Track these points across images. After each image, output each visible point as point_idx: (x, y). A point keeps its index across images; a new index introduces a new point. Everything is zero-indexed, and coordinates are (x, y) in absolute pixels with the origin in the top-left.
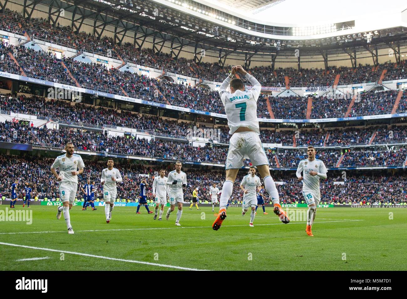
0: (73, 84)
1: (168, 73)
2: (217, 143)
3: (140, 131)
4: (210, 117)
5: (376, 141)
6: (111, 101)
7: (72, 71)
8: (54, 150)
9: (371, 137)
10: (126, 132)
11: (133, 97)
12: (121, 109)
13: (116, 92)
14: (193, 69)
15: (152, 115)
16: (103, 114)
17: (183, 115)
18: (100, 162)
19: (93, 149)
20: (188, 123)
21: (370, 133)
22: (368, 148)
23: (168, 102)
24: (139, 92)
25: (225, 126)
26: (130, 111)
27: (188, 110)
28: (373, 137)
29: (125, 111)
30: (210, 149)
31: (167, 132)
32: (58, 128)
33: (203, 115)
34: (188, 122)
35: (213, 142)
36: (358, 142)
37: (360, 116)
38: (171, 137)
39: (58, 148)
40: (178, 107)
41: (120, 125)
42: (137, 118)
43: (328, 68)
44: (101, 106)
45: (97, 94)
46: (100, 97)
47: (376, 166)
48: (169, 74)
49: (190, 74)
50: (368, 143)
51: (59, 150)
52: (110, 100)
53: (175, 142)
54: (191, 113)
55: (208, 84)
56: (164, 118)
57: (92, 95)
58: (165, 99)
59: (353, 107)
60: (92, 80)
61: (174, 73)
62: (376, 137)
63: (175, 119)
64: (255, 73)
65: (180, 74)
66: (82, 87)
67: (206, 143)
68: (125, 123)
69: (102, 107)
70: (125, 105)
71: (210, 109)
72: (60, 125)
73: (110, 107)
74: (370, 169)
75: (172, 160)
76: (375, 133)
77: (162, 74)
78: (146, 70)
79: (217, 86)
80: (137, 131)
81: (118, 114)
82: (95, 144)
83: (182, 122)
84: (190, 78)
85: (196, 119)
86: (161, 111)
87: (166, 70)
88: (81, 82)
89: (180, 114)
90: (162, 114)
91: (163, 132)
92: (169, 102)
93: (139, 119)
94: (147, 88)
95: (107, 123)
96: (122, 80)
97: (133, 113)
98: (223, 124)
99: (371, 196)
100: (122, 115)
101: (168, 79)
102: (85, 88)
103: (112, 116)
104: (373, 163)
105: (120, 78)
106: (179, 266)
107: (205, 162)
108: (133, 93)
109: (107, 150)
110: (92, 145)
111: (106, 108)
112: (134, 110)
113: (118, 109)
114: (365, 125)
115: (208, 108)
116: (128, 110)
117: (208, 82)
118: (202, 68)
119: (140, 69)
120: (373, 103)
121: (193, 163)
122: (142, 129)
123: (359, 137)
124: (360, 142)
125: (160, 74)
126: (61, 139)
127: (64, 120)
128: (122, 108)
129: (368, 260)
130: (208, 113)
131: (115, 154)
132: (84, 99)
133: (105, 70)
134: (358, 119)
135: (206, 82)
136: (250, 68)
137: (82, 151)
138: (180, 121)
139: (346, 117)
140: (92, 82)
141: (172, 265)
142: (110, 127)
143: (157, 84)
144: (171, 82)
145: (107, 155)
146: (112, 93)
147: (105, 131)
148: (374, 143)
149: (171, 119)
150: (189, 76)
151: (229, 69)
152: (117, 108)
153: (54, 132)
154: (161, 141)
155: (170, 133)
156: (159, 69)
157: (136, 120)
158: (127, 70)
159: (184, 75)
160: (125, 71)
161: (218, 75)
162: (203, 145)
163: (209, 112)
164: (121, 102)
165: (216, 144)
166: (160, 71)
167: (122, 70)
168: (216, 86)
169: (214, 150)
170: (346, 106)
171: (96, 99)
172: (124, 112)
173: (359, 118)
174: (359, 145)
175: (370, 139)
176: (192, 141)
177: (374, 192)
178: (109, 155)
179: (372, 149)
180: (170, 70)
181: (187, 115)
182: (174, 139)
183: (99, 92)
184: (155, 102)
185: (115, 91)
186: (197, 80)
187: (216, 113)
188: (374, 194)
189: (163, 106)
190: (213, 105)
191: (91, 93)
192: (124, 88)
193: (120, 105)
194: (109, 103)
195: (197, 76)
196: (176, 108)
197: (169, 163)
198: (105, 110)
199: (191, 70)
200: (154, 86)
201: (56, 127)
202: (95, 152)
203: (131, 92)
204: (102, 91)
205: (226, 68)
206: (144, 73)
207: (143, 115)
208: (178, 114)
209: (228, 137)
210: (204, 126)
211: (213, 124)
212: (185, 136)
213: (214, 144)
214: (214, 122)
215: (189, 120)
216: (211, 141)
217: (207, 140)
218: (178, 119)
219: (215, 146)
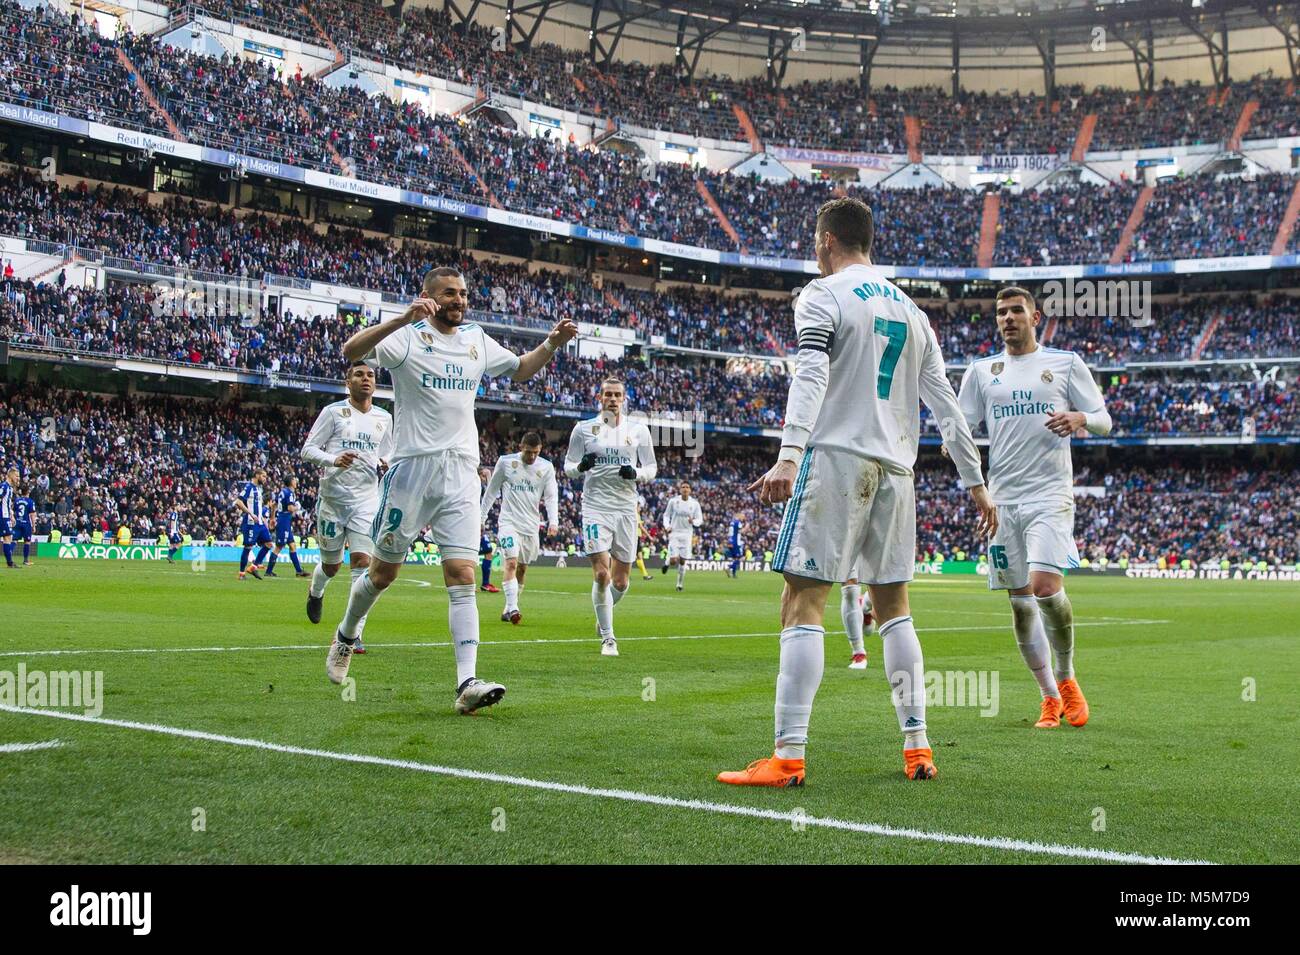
0: (159, 129)
1: (496, 96)
2: (665, 346)
3: (395, 300)
4: (643, 254)
5: (1214, 348)
6: (294, 193)
7: (155, 84)
8: (87, 361)
9: (1198, 333)
10: (343, 302)
11: (370, 181)
12: (327, 220)
13: (310, 160)
14: (586, 85)
15: (437, 245)
16: (265, 237)
17: (546, 245)
18: (251, 405)
19: (225, 359)
20: (562, 272)
21: (1196, 319)
22: (1188, 373)
23: (493, 200)
24: (389, 164)
25: (693, 288)
26: (361, 228)
27: (564, 228)
28: (1208, 332)
29: (341, 228)
30: (641, 366)
31: (488, 304)
32: (101, 286)
33: (617, 248)
34: (564, 270)
35: (649, 343)
36: (1154, 350)
37: (1163, 259)
38: (504, 322)
39: (101, 354)
40: (530, 218)
41: (323, 277)
42: (384, 252)
43: (1055, 92)
44: (257, 208)
45: (244, 164)
46: (255, 179)
47: (1214, 436)
48: (499, 100)
49: (572, 102)
50: (1188, 356)
51: (102, 362)
52: (287, 187)
53: (518, 340)
54: (574, 239)
55: (635, 139)
56: (480, 256)
57: (226, 170)
58: (485, 188)
59: (1138, 229)
60: (225, 116)
61: (518, 97)
62: (1218, 332)
63: (518, 261)
64: (802, 103)
65: (538, 102)
66: (191, 141)
67: (626, 347)
68: (340, 269)
69: (260, 213)
70: (344, 207)
71: (643, 225)
72: (108, 274)
73: (287, 212)
74: (1192, 446)
75: (504, 403)
76: (1214, 321)
77: (473, 100)
78: (417, 86)
79: (669, 145)
80: (385, 299)
81: (317, 239)
82: (233, 344)
83: (543, 272)
84: (572, 117)
85: (593, 260)
86: (468, 229)
87: (490, 85)
88: (186, 123)
89: (534, 243)
90: (471, 239)
92: (500, 199)
93: (390, 255)
94: (419, 149)
95: (277, 270)
96: (333, 118)
97: (368, 234)
98: (686, 280)
99: (1197, 538)
100: (330, 243)
101: (495, 116)
102: (201, 143)
103: (296, 245)
104: (1203, 425)
105: (325, 109)
106: (525, 776)
108: (372, 164)
109: (276, 364)
110: (224, 345)
111: (275, 215)
112: (371, 224)
113: (317, 221)
114: (1181, 293)
115: (635, 223)
116: (355, 223)
117: (638, 130)
118: (615, 81)
119: (398, 82)
120: (1210, 217)
121: (578, 415)
122: (399, 291)
123: (1157, 336)
124: (1160, 350)
125: (467, 101)
126: (111, 324)
127: (124, 256)
128: (331, 215)
129: (1179, 759)
130: (635, 242)
131: (305, 381)
132: (198, 184)
133: (271, 82)
134: (1156, 271)
135: (628, 130)
136: (784, 84)
137: (186, 366)
138: (535, 267)
139: (1116, 265)
140: (227, 124)
141: (499, 772)
142: (288, 284)
143: (457, 136)
144: (505, 130)
145: (274, 381)
146: (296, 164)
147: (270, 297)
148: (1209, 355)
149: (504, 260)
150: (569, 110)
151: (710, 89)
152: (312, 215)
153: (88, 297)
156: (465, 83)
157: (379, 260)
158: (353, 83)
159: (553, 106)
160: (343, 89)
161: (671, 109)
162: (616, 353)
163: (639, 235)
164: (325, 198)
165: (660, 352)
166: (467, 89)
167: (335, 82)
168: (663, 145)
169: (654, 371)
170: (1115, 224)
171: (241, 182)
172: (337, 233)
173: (1161, 268)
174: (1157, 361)
175: (1197, 340)
177: (1205, 524)
178: (284, 384)
179: (1202, 375)
180: (502, 86)
181: (561, 247)
182: (514, 328)
183: (252, 159)
184: (447, 196)
185: (307, 155)
186: (599, 122)
187: (661, 239)
188: (1207, 530)
189: (476, 211)
190: (655, 215)
191: (223, 162)
192: (339, 148)
193: (326, 206)
194: (286, 198)
195: (597, 110)
196: (521, 221)
197: (496, 413)
198: (272, 224)
199: (577, 91)
200: (447, 141)
201: (95, 279)
202: (232, 371)
203: (365, 162)
204: (262, 157)
205: (700, 83)
206: (409, 96)
207: (404, 243)
208: (529, 242)
209: (704, 324)
210: (620, 287)
211: (650, 280)
212: (551, 318)
213: (652, 349)
214: (654, 272)
215: (566, 264)
216: (645, 338)
217: (629, 337)
218: (530, 260)
219: (657, 356)
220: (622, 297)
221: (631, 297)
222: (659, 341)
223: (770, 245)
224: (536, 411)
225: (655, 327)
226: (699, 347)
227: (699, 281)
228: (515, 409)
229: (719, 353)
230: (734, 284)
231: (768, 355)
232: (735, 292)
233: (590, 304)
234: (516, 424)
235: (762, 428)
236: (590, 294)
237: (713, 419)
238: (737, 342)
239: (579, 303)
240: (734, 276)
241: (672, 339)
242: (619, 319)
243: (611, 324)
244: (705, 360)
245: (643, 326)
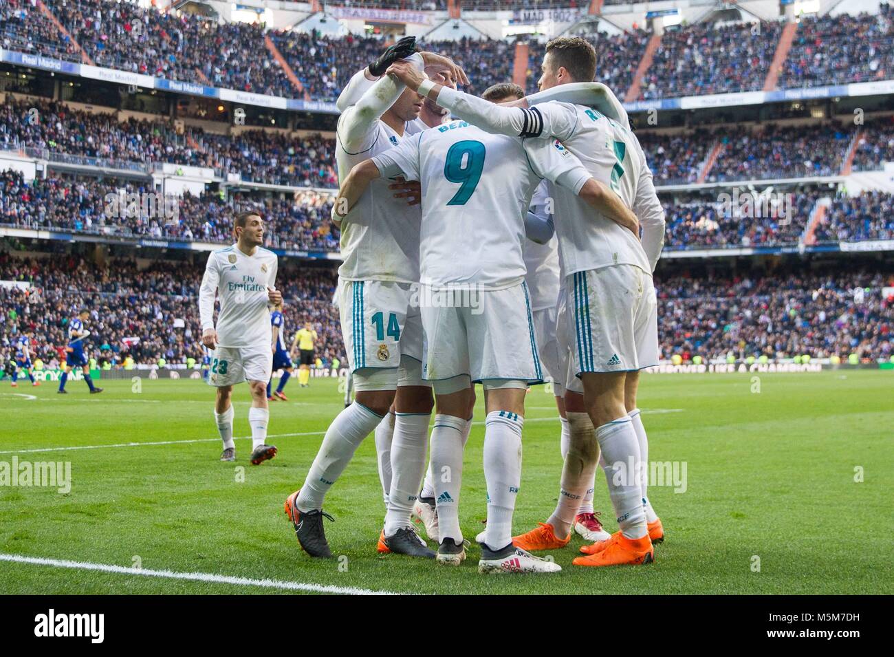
2: (240, 182)
4: (219, 102)
5: (717, 172)
9: (703, 160)
15: (36, 97)
17: (133, 96)
20: (149, 120)
21: (700, 149)
22: (695, 195)
23: (85, 58)
25: (263, 132)
27: (149, 81)
28: (711, 159)
30: (219, 201)
31: (84, 149)
33: (197, 98)
34: (150, 118)
35: (226, 180)
36: (665, 176)
37: (671, 97)
38: (97, 165)
40: (119, 72)
47: (721, 248)
50: (695, 181)
53: (110, 180)
54: (159, 91)
55: (209, 2)
56: (74, 106)
58: (78, 47)
59: (648, 72)
62: (719, 160)
63: (109, 111)
67: (206, 184)
71: (218, 78)
74: (700, 258)
75: (99, 236)
76: (716, 149)
79: (240, 7)
83: (131, 120)
86: (64, 83)
89: (122, 94)
90: (67, 92)
91: (70, 148)
92: (91, 56)
94: (18, 14)
98: (258, 125)
99: (706, 338)
104: (708, 239)
106: (117, 563)
107: (203, 242)
114: (687, 126)
115: (212, 76)
120: (710, 60)
121: (166, 244)
122: (3, 140)
123: (668, 162)
124: (670, 176)
129: (688, 530)
130: (212, 92)
134: (665, 108)
138: (123, 116)
139: (631, 102)
141: (94, 561)
148: (712, 179)
149: (96, 110)
154: (67, 174)
155: (93, 153)
162: (197, 190)
163: (215, 86)
165: (237, 187)
168: (234, 7)
169: (231, 204)
170: (629, 68)
173: (670, 104)
174: (667, 184)
175: (702, 165)
176: (162, 176)
177: (713, 325)
179: (709, 196)
181: (145, 98)
182: (106, 169)
184: (44, 55)
187: (235, 89)
188: (714, 330)
189: (71, 68)
190: (227, 68)
196: (110, 75)
197: (92, 245)
200: (43, 6)
207: (7, 98)
208: (118, 94)
209: (274, 162)
210: (198, 132)
211: (226, 125)
212: (139, 160)
213: (229, 186)
214: (229, 117)
215: (152, 113)
216: (222, 176)
217: (209, 175)
218: (119, 110)
219: (233, 191)
220: (202, 141)
221: (210, 140)
222: (235, 178)
223: (329, 92)
224: (128, 242)
225: (231, 166)
226: (270, 183)
227: (269, 125)
228: (109, 241)
229: (288, 188)
230: (299, 127)
231: (331, 188)
232: (302, 134)
233: (174, 147)
234: (111, 254)
235: (326, 253)
236: (173, 138)
237: (284, 245)
238: (303, 178)
239: (164, 147)
240: (298, 120)
241: (246, 176)
242: (198, 160)
243: (192, 164)
244: (275, 194)
245: (220, 165)
